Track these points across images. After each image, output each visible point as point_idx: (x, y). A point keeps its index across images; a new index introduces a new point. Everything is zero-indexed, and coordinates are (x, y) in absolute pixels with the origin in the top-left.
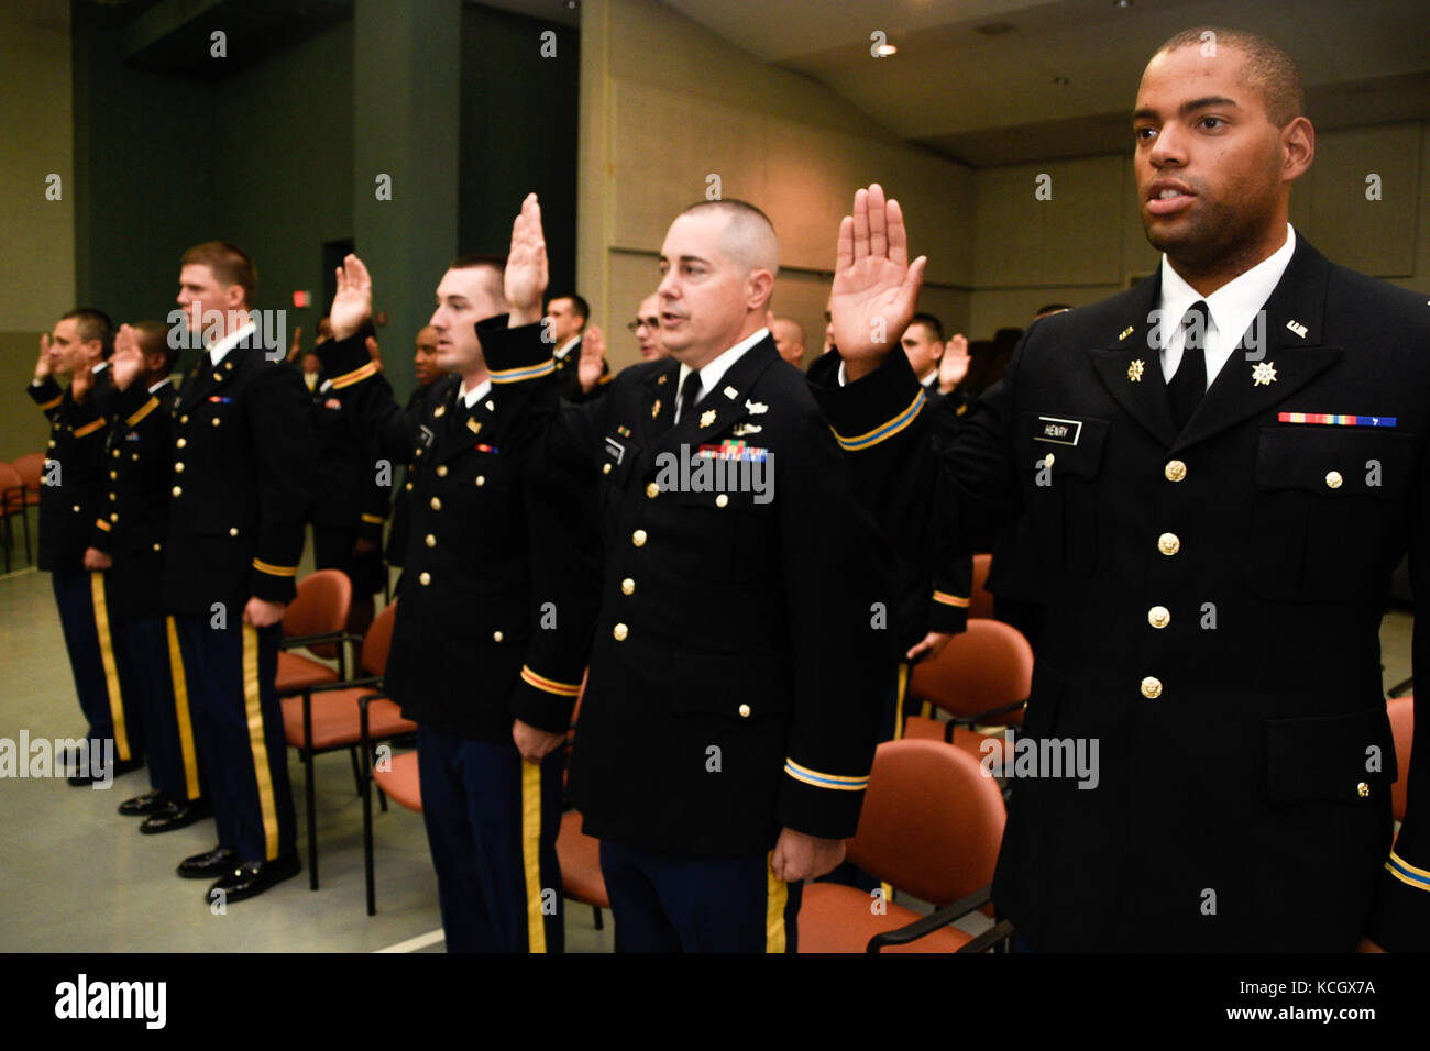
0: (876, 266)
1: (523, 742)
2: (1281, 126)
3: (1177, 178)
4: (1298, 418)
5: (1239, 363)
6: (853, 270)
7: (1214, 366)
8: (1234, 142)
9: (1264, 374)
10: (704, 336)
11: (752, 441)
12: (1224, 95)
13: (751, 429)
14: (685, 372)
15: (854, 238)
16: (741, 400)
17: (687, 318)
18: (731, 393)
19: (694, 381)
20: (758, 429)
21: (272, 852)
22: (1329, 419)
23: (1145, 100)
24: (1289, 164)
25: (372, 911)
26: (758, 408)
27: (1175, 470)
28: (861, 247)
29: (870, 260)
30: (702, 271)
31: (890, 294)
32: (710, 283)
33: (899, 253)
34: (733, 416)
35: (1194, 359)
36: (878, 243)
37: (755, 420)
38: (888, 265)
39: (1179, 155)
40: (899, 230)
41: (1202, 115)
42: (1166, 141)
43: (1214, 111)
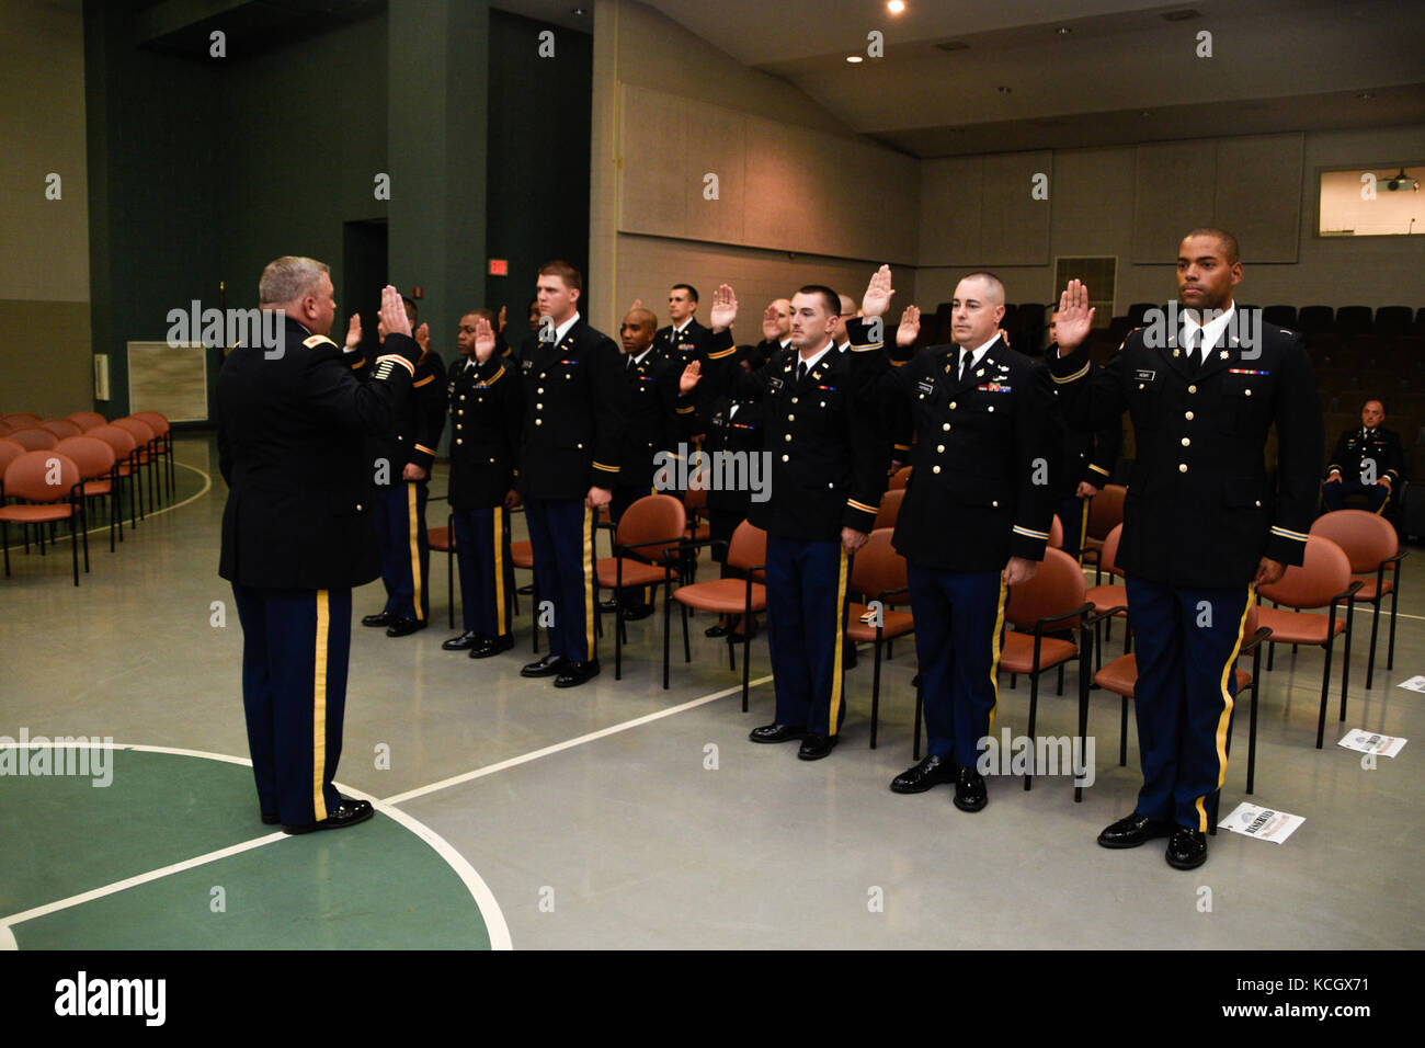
0: (1076, 311)
1: (849, 539)
2: (1231, 266)
3: (1194, 284)
4: (1236, 371)
5: (1216, 351)
6: (1066, 313)
7: (1205, 354)
8: (1216, 272)
9: (1224, 355)
10: (977, 335)
11: (1002, 383)
12: (1215, 256)
13: (1001, 378)
14: (963, 352)
15: (1067, 300)
16: (996, 364)
17: (968, 327)
18: (991, 361)
19: (969, 356)
20: (1005, 378)
21: (590, 658)
22: (1247, 372)
23: (1183, 254)
24: (1234, 280)
25: (666, 687)
26: (1005, 369)
27: (1192, 389)
28: (1070, 303)
29: (1073, 309)
30: (977, 307)
31: (1080, 322)
32: (980, 312)
33: (1085, 306)
34: (992, 372)
35: (1197, 351)
36: (1077, 302)
37: (1004, 374)
38: (1080, 310)
39: (1196, 276)
40: (1085, 297)
41: (1205, 262)
42: (1192, 270)
43: (1209, 261)
